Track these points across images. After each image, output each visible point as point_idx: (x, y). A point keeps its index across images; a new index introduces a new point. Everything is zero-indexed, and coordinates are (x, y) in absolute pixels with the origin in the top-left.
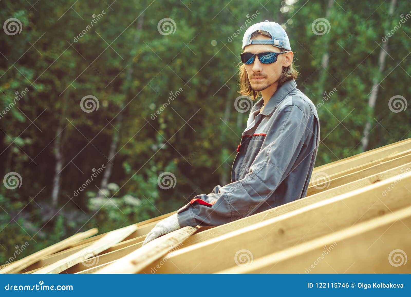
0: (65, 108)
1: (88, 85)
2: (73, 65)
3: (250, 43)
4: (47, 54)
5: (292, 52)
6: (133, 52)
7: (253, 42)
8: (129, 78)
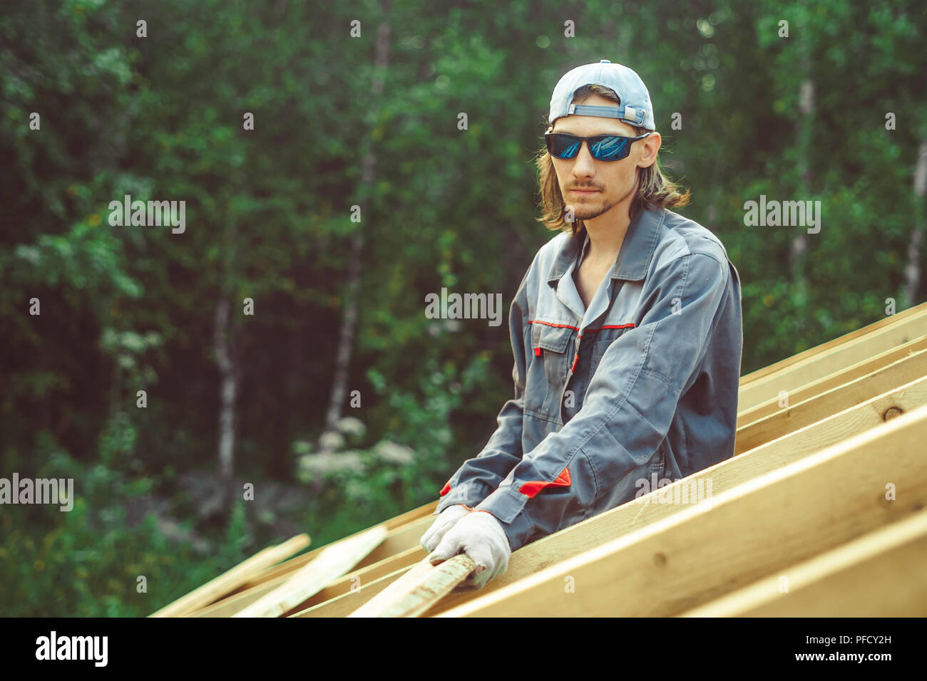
0: (231, 255)
1: (277, 202)
2: (238, 159)
3: (571, 112)
4: (180, 139)
5: (658, 134)
6: (372, 117)
7: (578, 111)
8: (368, 177)
